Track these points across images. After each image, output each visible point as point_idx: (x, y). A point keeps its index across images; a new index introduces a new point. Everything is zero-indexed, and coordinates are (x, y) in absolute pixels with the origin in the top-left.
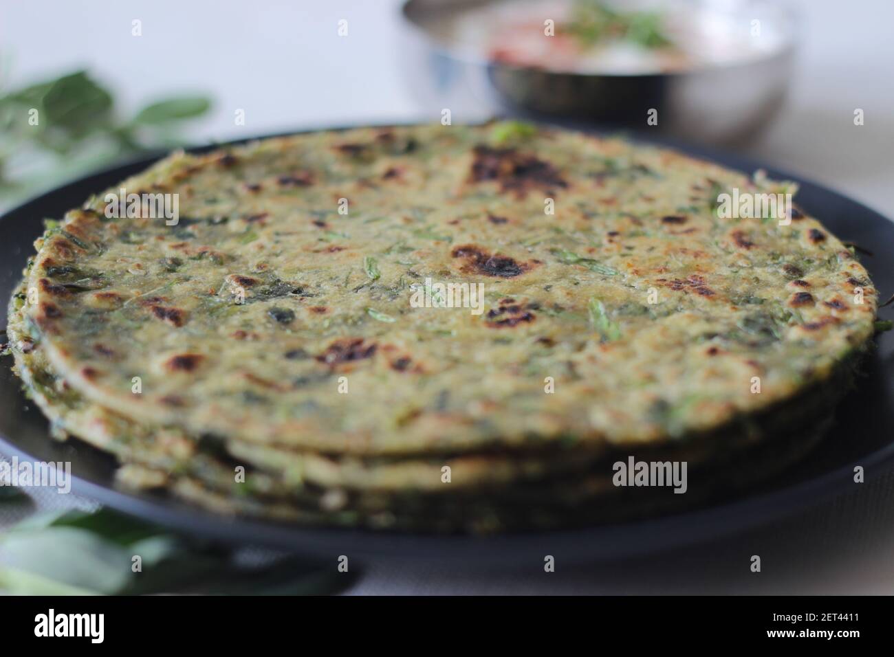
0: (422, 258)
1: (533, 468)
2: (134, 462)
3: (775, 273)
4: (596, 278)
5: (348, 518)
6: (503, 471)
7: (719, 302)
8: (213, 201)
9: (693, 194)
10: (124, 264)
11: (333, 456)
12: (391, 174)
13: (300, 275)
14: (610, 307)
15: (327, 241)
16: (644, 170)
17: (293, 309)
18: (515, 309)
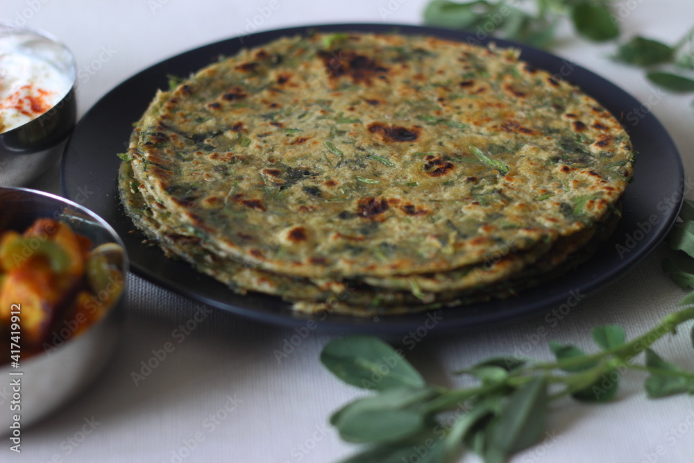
0: (355, 137)
1: (531, 259)
2: (299, 299)
3: (549, 111)
4: (458, 131)
5: (437, 306)
6: (519, 264)
7: (538, 136)
8: (200, 120)
9: (463, 64)
10: (199, 176)
11: (429, 275)
12: (282, 80)
13: (299, 162)
14: (483, 149)
15: (292, 136)
16: (422, 52)
17: (316, 185)
18: (438, 162)
